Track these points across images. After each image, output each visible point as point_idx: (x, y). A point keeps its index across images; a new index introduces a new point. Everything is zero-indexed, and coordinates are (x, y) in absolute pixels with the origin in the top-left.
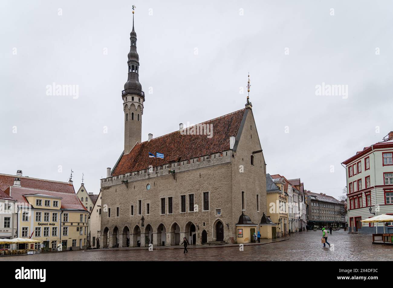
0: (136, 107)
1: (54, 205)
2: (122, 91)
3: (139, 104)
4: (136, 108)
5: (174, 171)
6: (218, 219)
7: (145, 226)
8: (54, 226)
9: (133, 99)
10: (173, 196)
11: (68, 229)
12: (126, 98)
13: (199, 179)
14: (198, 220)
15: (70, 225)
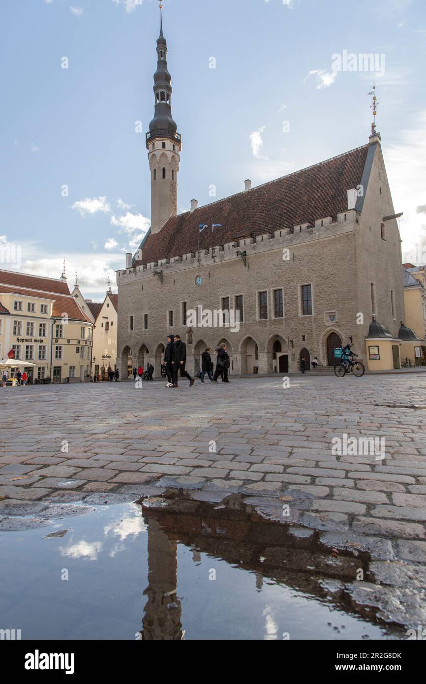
0: (170, 159)
1: (42, 311)
2: (147, 134)
3: (173, 154)
4: (170, 161)
5: (245, 252)
6: (332, 329)
7: (194, 343)
8: (42, 344)
9: (164, 145)
10: (243, 294)
11: (63, 349)
12: (154, 144)
13: (292, 264)
14: (291, 331)
15: (66, 343)
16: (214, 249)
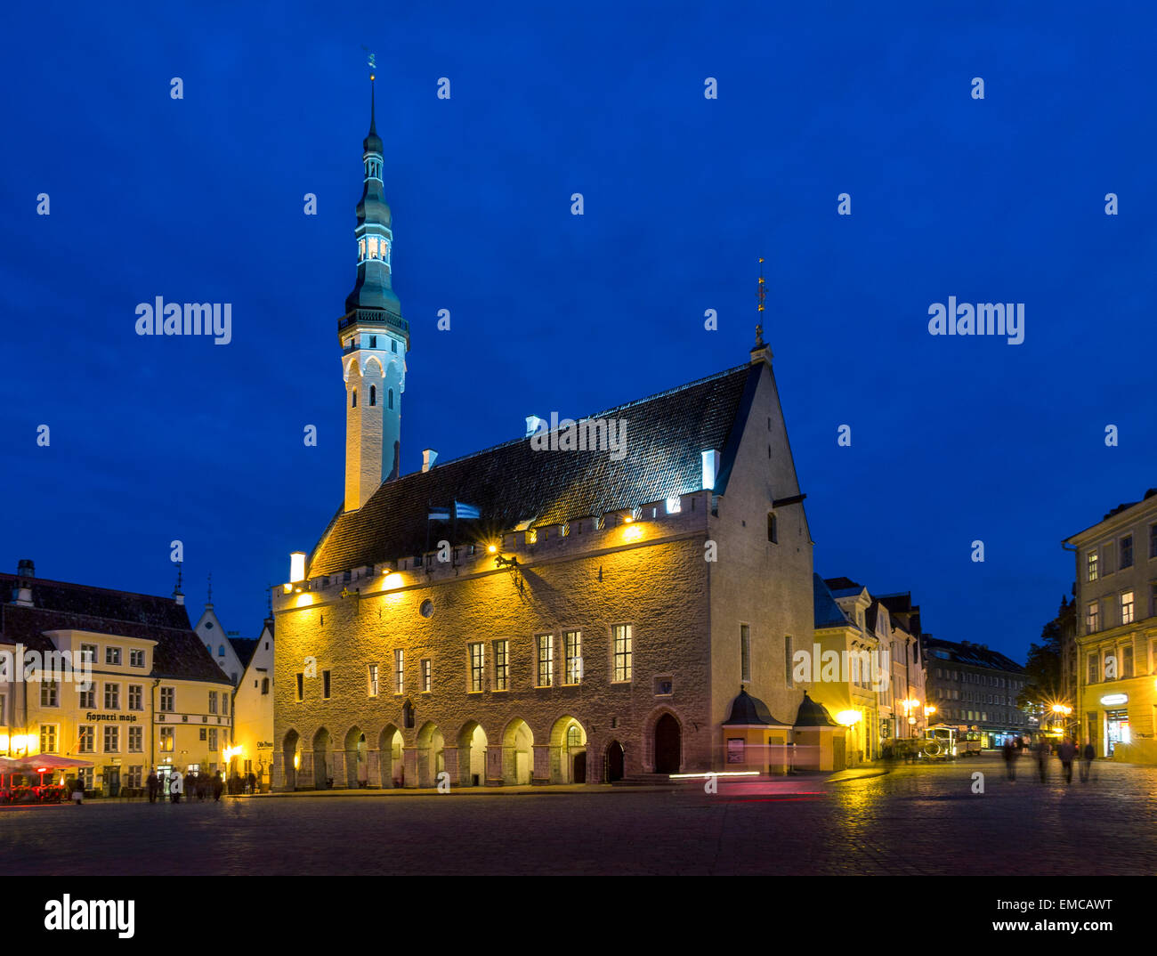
0: (385, 369)
1: (133, 662)
3: (392, 359)
4: (385, 373)
5: (515, 558)
6: (664, 708)
7: (417, 727)
8: (134, 724)
9: (373, 342)
10: (509, 637)
11: (175, 732)
12: (353, 341)
14: (592, 710)
15: (181, 721)
16: (457, 551)
